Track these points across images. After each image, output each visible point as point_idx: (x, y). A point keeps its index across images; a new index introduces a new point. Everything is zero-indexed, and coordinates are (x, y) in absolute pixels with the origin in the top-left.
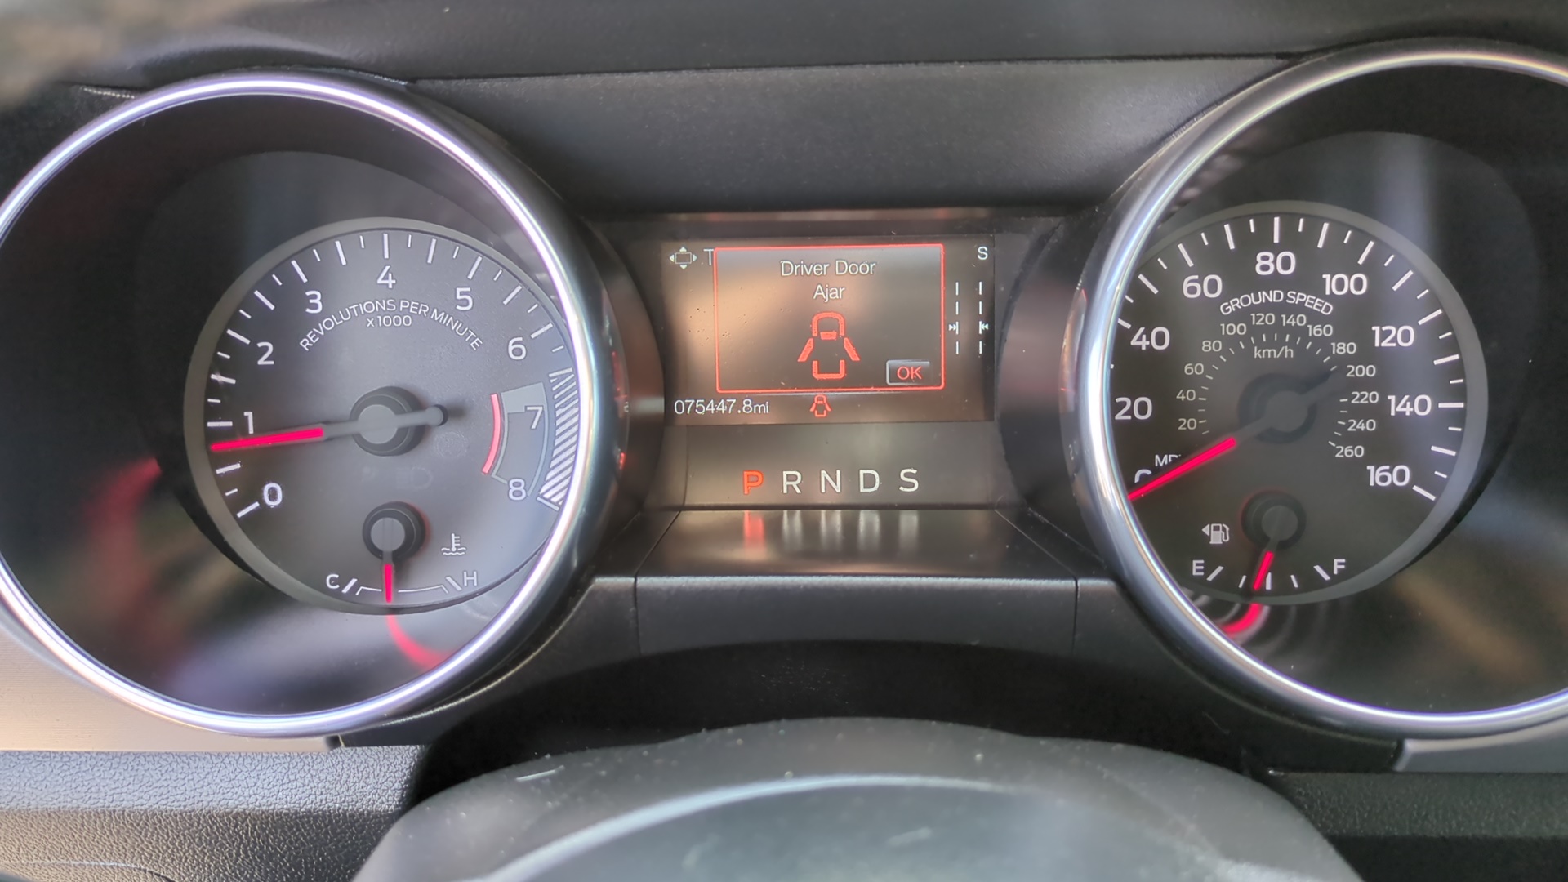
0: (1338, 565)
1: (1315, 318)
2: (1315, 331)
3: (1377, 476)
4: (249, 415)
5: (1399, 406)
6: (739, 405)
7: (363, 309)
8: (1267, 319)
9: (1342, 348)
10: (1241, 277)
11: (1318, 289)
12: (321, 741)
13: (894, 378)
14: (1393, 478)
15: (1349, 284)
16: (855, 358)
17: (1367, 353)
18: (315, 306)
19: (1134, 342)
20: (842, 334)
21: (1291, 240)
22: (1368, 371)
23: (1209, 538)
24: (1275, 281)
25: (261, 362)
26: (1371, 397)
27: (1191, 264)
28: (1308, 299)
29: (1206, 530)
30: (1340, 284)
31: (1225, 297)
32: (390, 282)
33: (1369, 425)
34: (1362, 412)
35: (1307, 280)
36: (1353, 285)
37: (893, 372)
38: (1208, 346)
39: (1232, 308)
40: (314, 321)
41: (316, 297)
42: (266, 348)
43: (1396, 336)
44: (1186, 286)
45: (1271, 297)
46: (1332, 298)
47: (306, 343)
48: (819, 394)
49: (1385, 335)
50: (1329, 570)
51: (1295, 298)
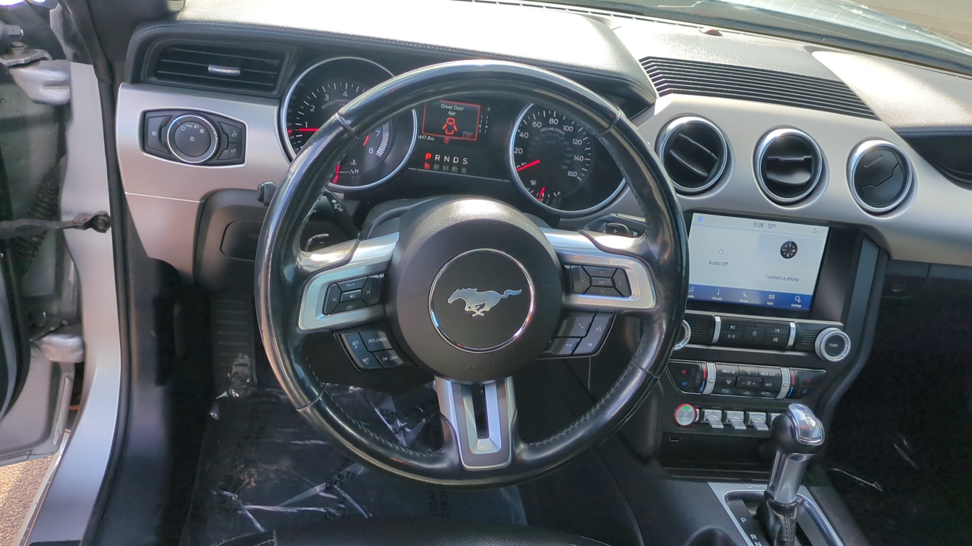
0: (559, 193)
1: (561, 135)
2: (561, 138)
3: (570, 174)
4: (306, 123)
5: (577, 158)
6: (427, 137)
7: (339, 101)
8: (550, 134)
9: (566, 143)
10: (546, 123)
11: (562, 129)
12: (342, 195)
13: (464, 136)
14: (573, 175)
15: (569, 128)
16: (456, 129)
17: (571, 145)
18: (327, 98)
19: (520, 135)
20: (454, 123)
21: (558, 117)
22: (571, 149)
23: (531, 183)
24: (553, 126)
25: (311, 110)
26: (571, 155)
27: (535, 119)
28: (559, 131)
29: (531, 181)
30: (567, 128)
31: (542, 128)
32: (346, 95)
33: (569, 162)
34: (569, 158)
35: (560, 126)
36: (569, 129)
37: (465, 134)
38: (537, 138)
39: (543, 130)
40: (326, 102)
41: (327, 96)
42: (313, 107)
43: (578, 142)
44: (533, 124)
45: (552, 129)
46: (565, 131)
47: (323, 107)
48: (447, 138)
49: (575, 141)
50: (557, 194)
51: (557, 130)
